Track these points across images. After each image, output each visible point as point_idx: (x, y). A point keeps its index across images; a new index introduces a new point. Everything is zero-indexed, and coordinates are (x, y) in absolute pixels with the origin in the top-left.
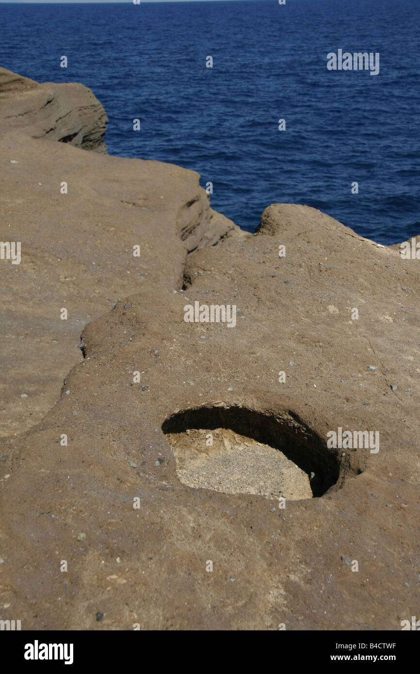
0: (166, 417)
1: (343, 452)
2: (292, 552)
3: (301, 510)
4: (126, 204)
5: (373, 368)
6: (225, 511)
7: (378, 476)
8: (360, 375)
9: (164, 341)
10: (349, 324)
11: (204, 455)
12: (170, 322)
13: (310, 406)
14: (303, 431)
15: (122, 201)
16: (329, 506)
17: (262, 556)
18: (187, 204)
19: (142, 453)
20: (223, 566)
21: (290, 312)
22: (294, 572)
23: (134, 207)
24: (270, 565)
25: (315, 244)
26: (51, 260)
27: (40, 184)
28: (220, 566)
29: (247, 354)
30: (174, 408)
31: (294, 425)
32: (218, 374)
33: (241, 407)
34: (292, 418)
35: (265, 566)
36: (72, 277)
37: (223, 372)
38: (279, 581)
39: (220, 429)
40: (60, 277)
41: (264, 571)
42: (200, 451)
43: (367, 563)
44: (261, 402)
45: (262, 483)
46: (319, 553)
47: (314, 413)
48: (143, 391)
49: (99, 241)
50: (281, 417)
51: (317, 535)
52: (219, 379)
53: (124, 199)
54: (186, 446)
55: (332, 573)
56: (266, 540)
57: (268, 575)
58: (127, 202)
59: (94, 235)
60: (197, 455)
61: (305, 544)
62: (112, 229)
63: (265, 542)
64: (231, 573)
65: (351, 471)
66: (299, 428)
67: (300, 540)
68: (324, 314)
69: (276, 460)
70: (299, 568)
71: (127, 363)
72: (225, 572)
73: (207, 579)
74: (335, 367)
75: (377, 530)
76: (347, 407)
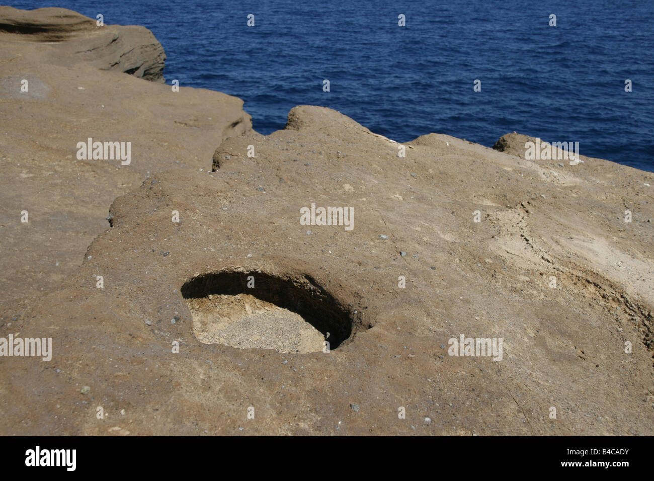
0: (186, 280)
1: (356, 310)
2: (302, 401)
3: (313, 361)
4: (179, 124)
5: (384, 236)
6: (236, 364)
7: (387, 330)
8: (372, 243)
9: (187, 211)
10: (363, 201)
11: (226, 319)
12: (194, 195)
13: (325, 269)
14: (318, 294)
15: (175, 122)
16: (340, 358)
17: (272, 405)
18: (232, 125)
19: (158, 312)
20: (231, 416)
21: (308, 190)
22: (304, 420)
23: (185, 127)
24: (280, 413)
25: (334, 137)
26: (110, 169)
27: (103, 106)
28: (228, 416)
29: (266, 224)
30: (194, 273)
31: (310, 288)
32: (238, 242)
33: (260, 272)
34: (308, 281)
35: (274, 415)
37: (243, 240)
38: (288, 429)
39: (242, 294)
41: (273, 419)
42: (223, 316)
43: (375, 409)
44: (279, 267)
45: (280, 344)
46: (329, 401)
47: (328, 276)
48: (164, 256)
49: (153, 154)
50: (298, 281)
51: (328, 384)
52: (239, 246)
53: (177, 120)
54: (208, 311)
55: (341, 420)
56: (277, 391)
57: (277, 423)
58: (180, 123)
59: (149, 149)
60: (219, 318)
61: (315, 393)
62: (166, 144)
63: (276, 392)
64: (239, 423)
65: (362, 326)
66: (314, 291)
67: (311, 390)
68: (340, 191)
69: (294, 323)
70: (309, 416)
71: (150, 231)
72: (234, 422)
73: (214, 429)
74: (350, 236)
75: (386, 378)
76: (359, 270)
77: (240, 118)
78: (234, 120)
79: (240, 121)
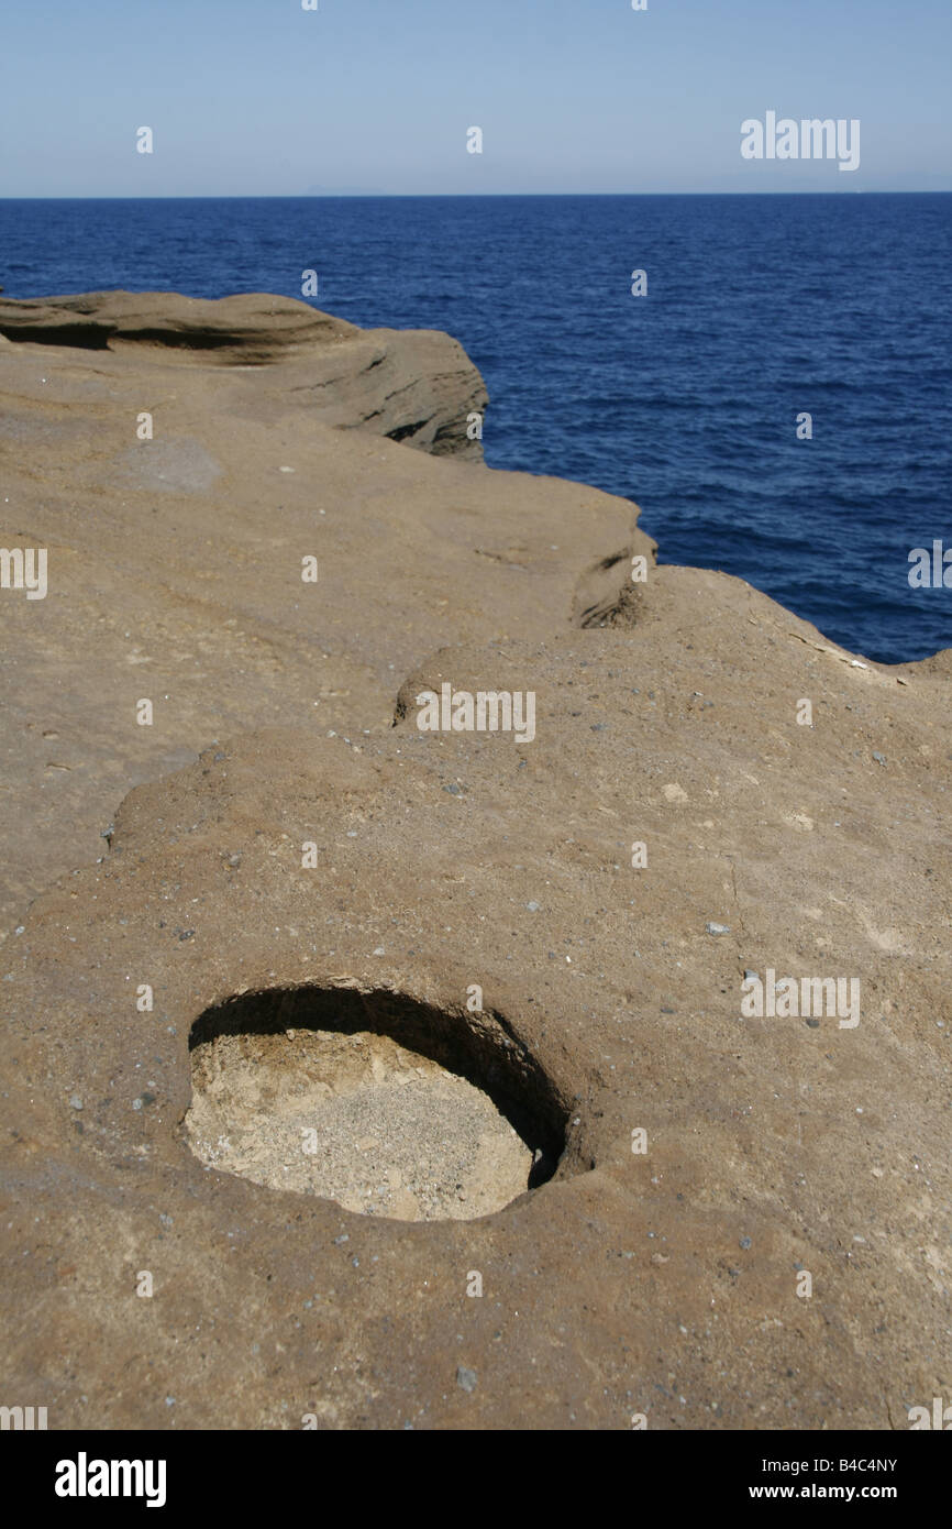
0: (211, 1001)
1: (578, 1116)
2: (347, 1346)
3: (404, 1247)
4: (483, 557)
5: (717, 928)
6: (223, 1232)
7: (625, 1182)
8: (683, 943)
9: (261, 838)
10: (705, 828)
11: (323, 1086)
12: (290, 798)
13: (538, 1004)
14: (519, 1058)
15: (477, 552)
16: (477, 1243)
17: (267, 1350)
18: (602, 564)
19: (111, 1078)
20: (156, 1365)
21: (578, 793)
22: (334, 1394)
23: (498, 564)
24: (274, 1373)
25: (702, 651)
26: (309, 656)
27: (322, 512)
28: (150, 1364)
29: (435, 878)
30: (238, 986)
31: (504, 1043)
32: (361, 917)
33: (396, 992)
34: (499, 1027)
35: (259, 1376)
36: (343, 690)
37: (374, 913)
38: (287, 1414)
39: (367, 1034)
40: (323, 689)
41: (253, 1387)
42: (316, 1078)
43: (518, 1390)
44: (442, 986)
46: (411, 1353)
47: (542, 1021)
48: (181, 940)
49: (410, 625)
50: (478, 1022)
51: (421, 1311)
52: (361, 927)
53: (482, 548)
54: (283, 1063)
55: (425, 1407)
56: (292, 1312)
57: (260, 1397)
58: (487, 554)
59: (404, 613)
60: (306, 1085)
61: (385, 1330)
62: (444, 603)
63: (288, 1315)
64: (171, 1385)
65: (580, 1161)
66: (512, 1051)
67: (377, 1318)
68: (652, 801)
69: (473, 1114)
70: (350, 1386)
71: (166, 878)
72: (158, 1381)
73: (107, 1392)
74: (634, 921)
75: (576, 1310)
76: (619, 1015)
77: (625, 549)
78: (609, 553)
79: (623, 554)
